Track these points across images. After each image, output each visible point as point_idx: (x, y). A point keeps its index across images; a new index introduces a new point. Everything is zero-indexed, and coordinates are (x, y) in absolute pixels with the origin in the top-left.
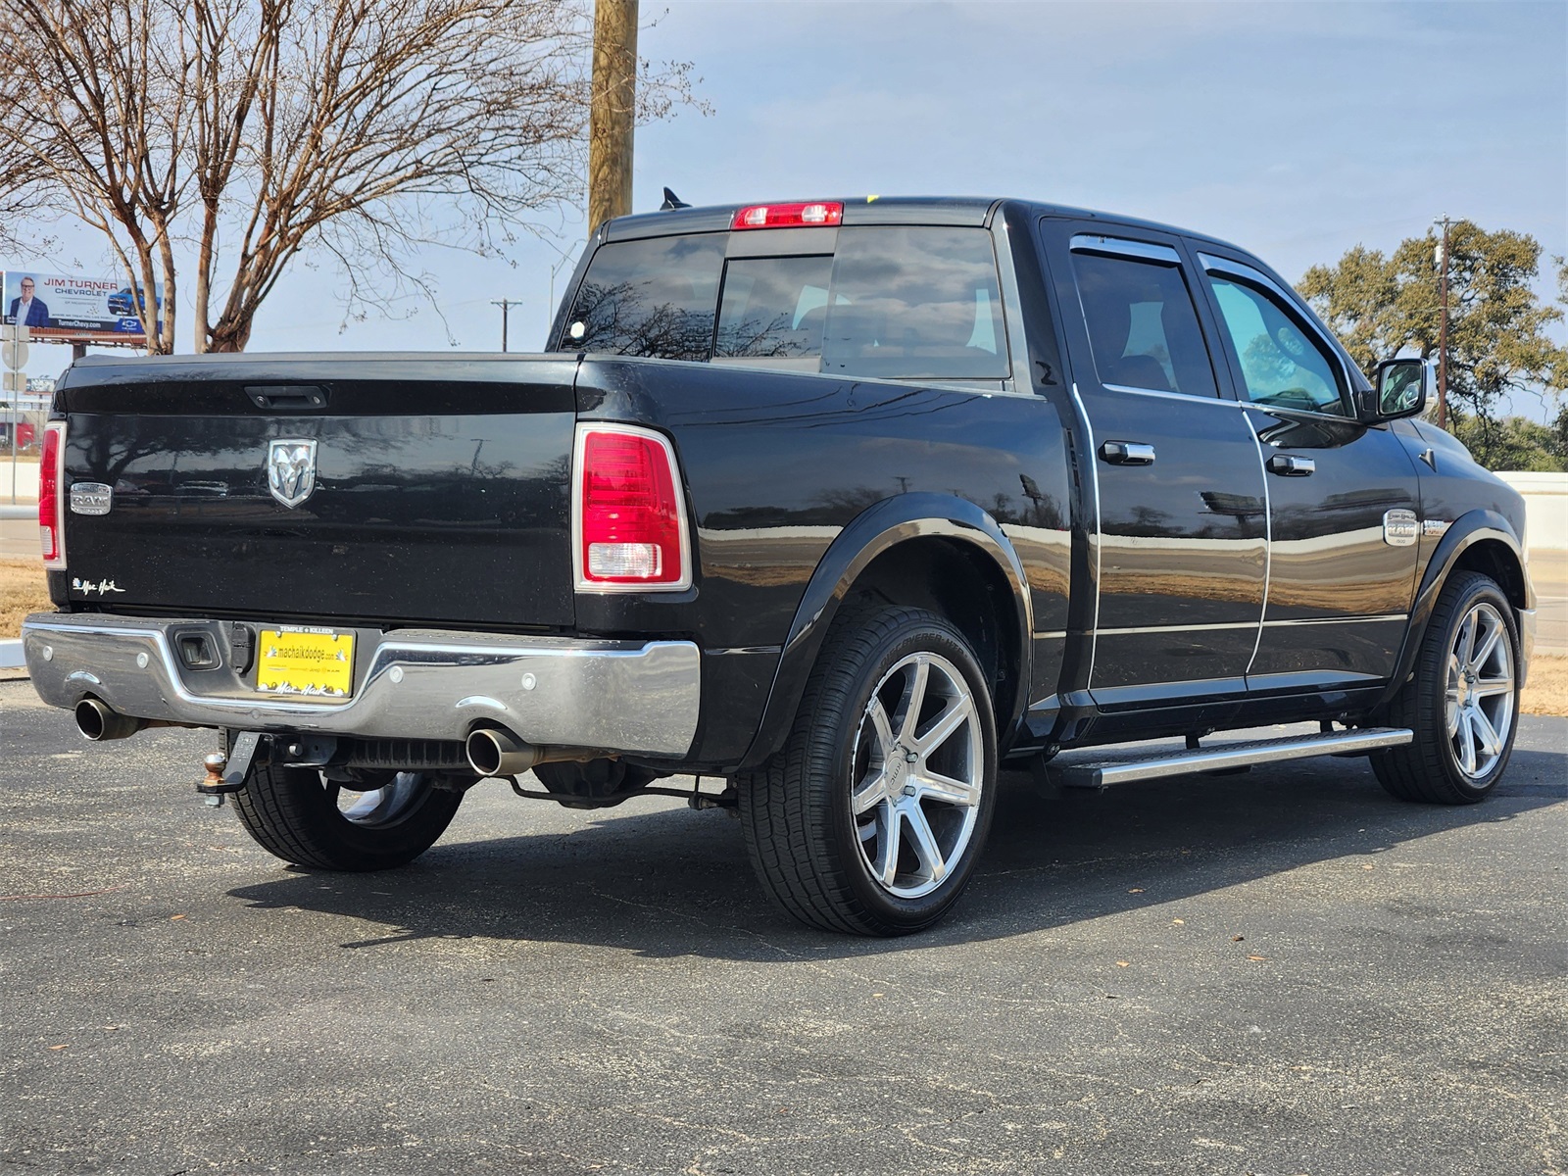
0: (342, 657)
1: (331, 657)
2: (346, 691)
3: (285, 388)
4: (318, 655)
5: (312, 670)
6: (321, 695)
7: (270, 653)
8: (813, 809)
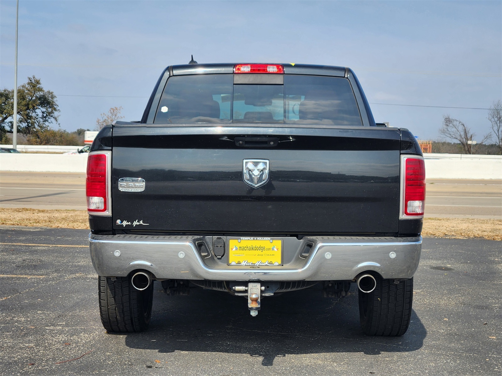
0: (275, 249)
1: (269, 249)
2: (280, 263)
3: (259, 138)
4: (262, 249)
5: (258, 255)
6: (266, 265)
7: (234, 249)
8: (407, 292)
